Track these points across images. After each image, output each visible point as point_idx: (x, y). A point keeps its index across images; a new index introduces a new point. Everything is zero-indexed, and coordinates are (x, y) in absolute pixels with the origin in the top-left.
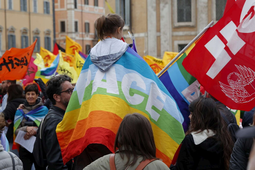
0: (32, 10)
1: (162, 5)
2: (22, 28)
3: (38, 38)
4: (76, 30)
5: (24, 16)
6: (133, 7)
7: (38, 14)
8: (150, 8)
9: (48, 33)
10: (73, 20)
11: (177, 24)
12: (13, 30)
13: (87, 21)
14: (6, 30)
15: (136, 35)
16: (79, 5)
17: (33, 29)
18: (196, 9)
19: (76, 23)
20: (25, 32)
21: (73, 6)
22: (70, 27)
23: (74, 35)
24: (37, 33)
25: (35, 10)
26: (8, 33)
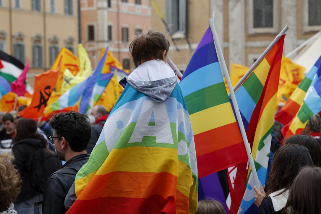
0: (48, 9)
1: (231, 4)
2: (33, 35)
4: (110, 37)
5: (37, 18)
8: (214, 7)
9: (70, 42)
10: (106, 24)
11: (253, 31)
12: (21, 37)
13: (125, 25)
14: (12, 37)
15: (194, 46)
16: (114, 2)
17: (50, 36)
18: (280, 9)
19: (110, 28)
20: (38, 39)
21: (105, 4)
22: (101, 33)
23: (106, 45)
24: (55, 41)
25: (53, 9)
26: (15, 42)
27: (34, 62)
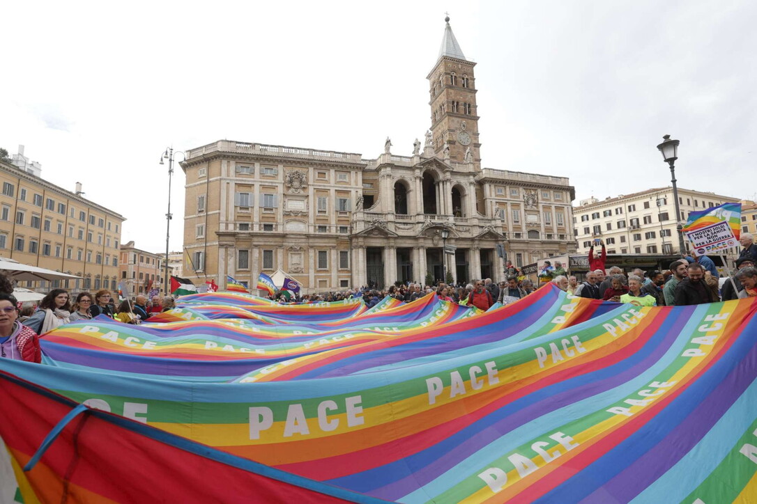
0: (105, 263)
1: (229, 258)
2: (96, 274)
3: (108, 281)
4: (134, 277)
5: (99, 267)
6: (207, 259)
7: (109, 266)
8: (220, 259)
9: (115, 278)
10: (133, 271)
11: (238, 269)
12: (89, 275)
13: (141, 272)
14: (84, 275)
15: (208, 276)
16: (137, 262)
17: (104, 275)
18: (251, 261)
19: (134, 273)
20: (98, 276)
21: (133, 263)
22: (130, 274)
23: (132, 280)
24: (107, 277)
25: (107, 263)
26: (85, 278)
27: (95, 287)
